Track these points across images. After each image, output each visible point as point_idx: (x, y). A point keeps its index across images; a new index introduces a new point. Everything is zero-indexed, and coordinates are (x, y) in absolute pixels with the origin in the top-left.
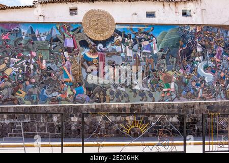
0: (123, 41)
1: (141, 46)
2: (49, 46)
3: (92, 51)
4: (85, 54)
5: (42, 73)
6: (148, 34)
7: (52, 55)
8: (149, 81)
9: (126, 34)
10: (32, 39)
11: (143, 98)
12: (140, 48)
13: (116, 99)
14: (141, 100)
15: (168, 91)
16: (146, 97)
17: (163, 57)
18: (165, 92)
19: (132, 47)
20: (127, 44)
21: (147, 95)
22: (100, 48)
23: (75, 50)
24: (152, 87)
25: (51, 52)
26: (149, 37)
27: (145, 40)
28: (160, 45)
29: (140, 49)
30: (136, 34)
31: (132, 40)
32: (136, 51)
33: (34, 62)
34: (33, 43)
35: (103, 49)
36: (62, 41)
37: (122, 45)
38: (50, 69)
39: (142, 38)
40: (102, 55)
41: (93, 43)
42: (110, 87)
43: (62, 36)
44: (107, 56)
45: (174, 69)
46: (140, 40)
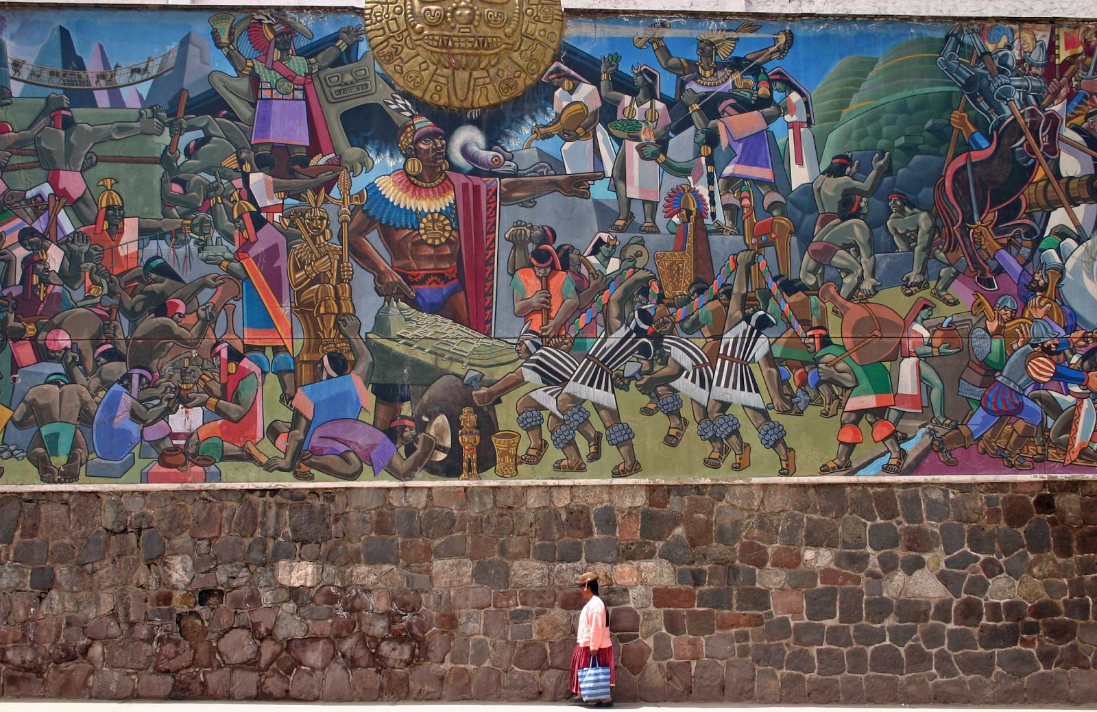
0: (608, 113)
1: (712, 139)
2: (166, 138)
3: (415, 166)
4: (372, 187)
5: (111, 293)
6: (756, 71)
7: (177, 188)
8: (761, 347)
9: (625, 68)
10: (66, 101)
11: (724, 451)
12: (706, 150)
13: (554, 454)
14: (712, 463)
15: (879, 413)
16: (744, 447)
17: (847, 207)
18: (860, 413)
19: (663, 144)
20: (632, 129)
21: (750, 434)
22: (464, 151)
23: (319, 160)
24: (782, 382)
26: (763, 90)
27: (744, 106)
28: (832, 137)
29: (710, 161)
30: (687, 71)
31: (659, 105)
32: (684, 172)
33: (68, 228)
34: (68, 124)
35: (488, 155)
36: (243, 110)
37: (601, 133)
38: (166, 271)
39: (721, 97)
40: (477, 189)
41: (423, 123)
42: (520, 382)
43: (244, 84)
44: (506, 200)
45: (914, 277)
46: (711, 108)
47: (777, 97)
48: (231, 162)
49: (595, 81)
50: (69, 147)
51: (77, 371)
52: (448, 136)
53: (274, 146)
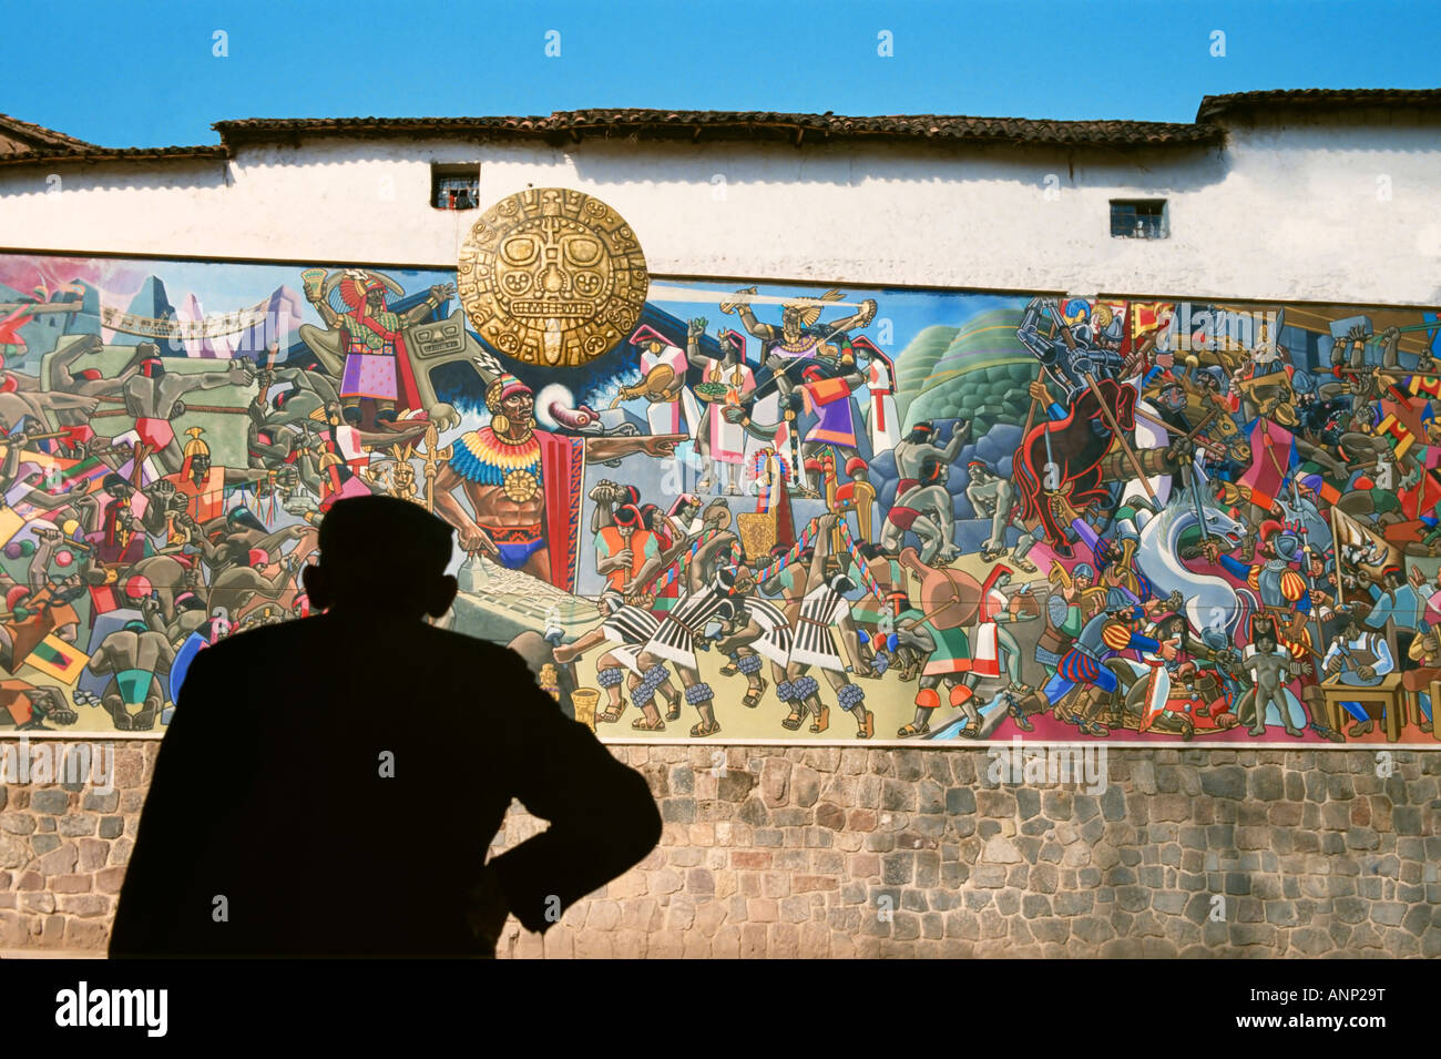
2: (254, 389)
3: (501, 424)
4: (458, 444)
5: (194, 542)
6: (841, 338)
8: (842, 610)
9: (711, 332)
10: (157, 351)
11: (802, 713)
12: (790, 415)
13: (633, 712)
14: (791, 725)
15: (957, 677)
16: (823, 709)
17: (928, 472)
18: (939, 677)
19: (747, 408)
20: (717, 388)
22: (552, 411)
23: (407, 415)
24: (863, 643)
25: (261, 425)
26: (847, 358)
27: (826, 372)
28: (914, 405)
29: (794, 425)
30: (774, 338)
31: (745, 370)
32: (767, 435)
33: (153, 475)
34: (158, 372)
35: (575, 414)
36: (333, 363)
37: (687, 394)
38: (249, 521)
39: (805, 363)
40: (563, 447)
41: (511, 381)
42: (601, 640)
43: (334, 339)
44: (592, 459)
45: (992, 544)
46: (795, 374)
47: (861, 364)
48: (319, 415)
49: (682, 344)
50: (157, 397)
51: (157, 618)
52: (534, 395)
53: (364, 400)
